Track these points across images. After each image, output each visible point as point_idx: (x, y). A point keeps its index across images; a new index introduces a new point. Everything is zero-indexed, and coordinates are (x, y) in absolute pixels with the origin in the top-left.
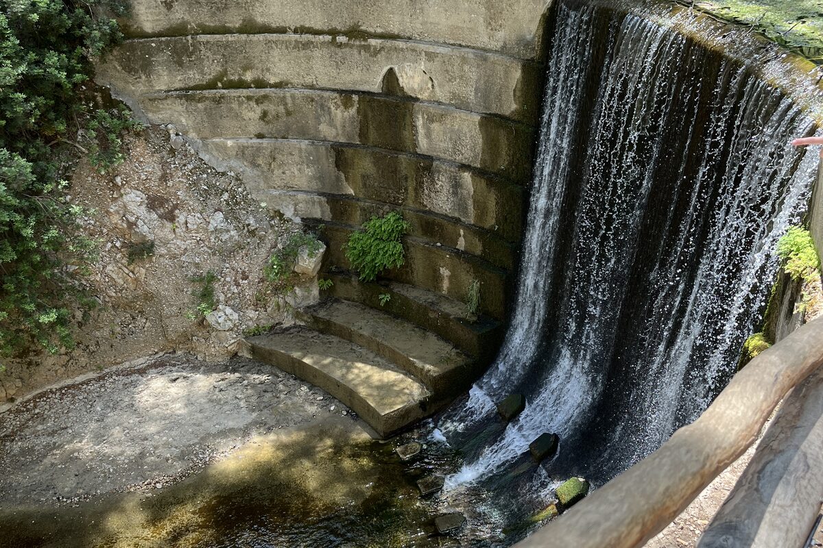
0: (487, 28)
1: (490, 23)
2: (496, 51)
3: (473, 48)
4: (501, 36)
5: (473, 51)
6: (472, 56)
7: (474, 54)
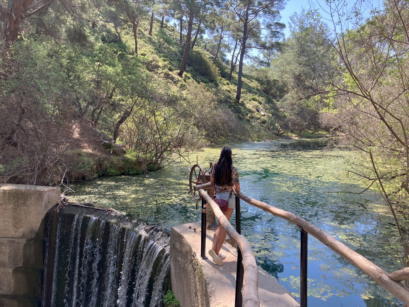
0: (14, 228)
1: (15, 226)
2: (19, 237)
3: (7, 238)
4: (21, 230)
5: (7, 239)
6: (6, 241)
7: (7, 240)
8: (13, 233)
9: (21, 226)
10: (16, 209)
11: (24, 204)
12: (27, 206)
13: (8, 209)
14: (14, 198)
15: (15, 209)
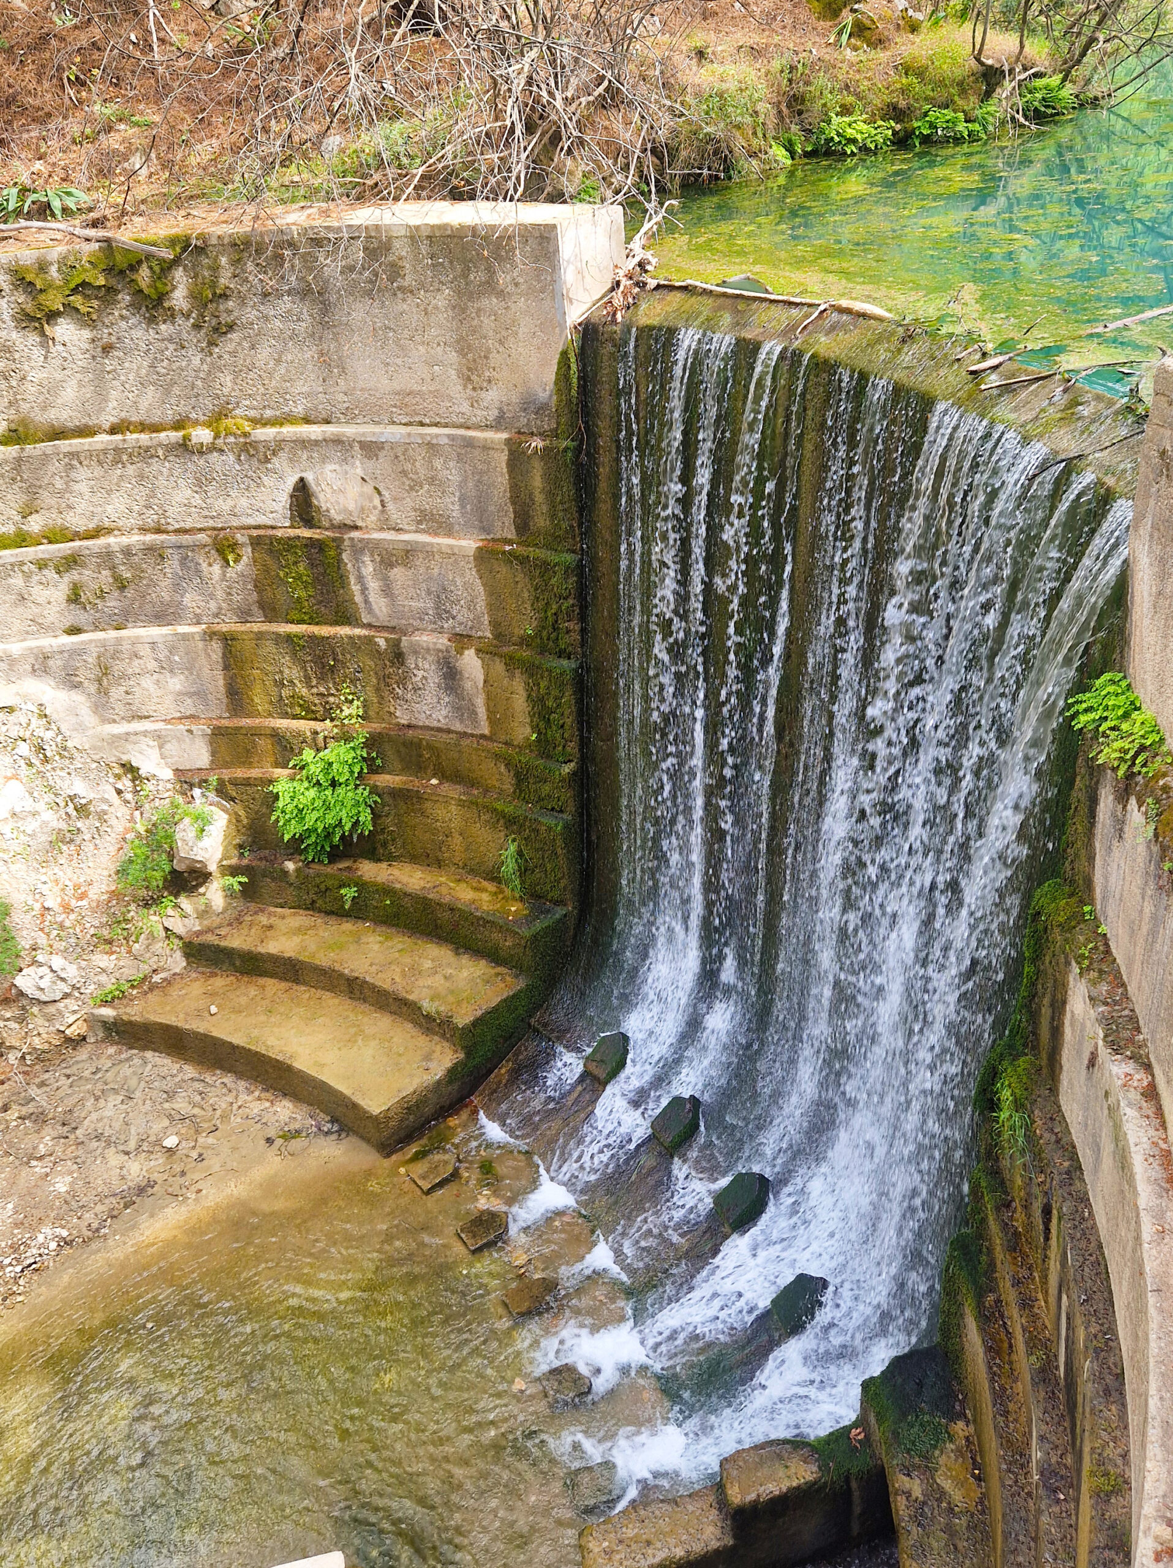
0: (465, 387)
1: (469, 379)
2: (486, 426)
3: (446, 426)
4: (493, 396)
5: (447, 431)
6: (446, 441)
7: (448, 436)
8: (465, 407)
9: (490, 381)
10: (464, 310)
11: (490, 286)
12: (501, 294)
13: (436, 308)
14: (451, 262)
15: (459, 310)
